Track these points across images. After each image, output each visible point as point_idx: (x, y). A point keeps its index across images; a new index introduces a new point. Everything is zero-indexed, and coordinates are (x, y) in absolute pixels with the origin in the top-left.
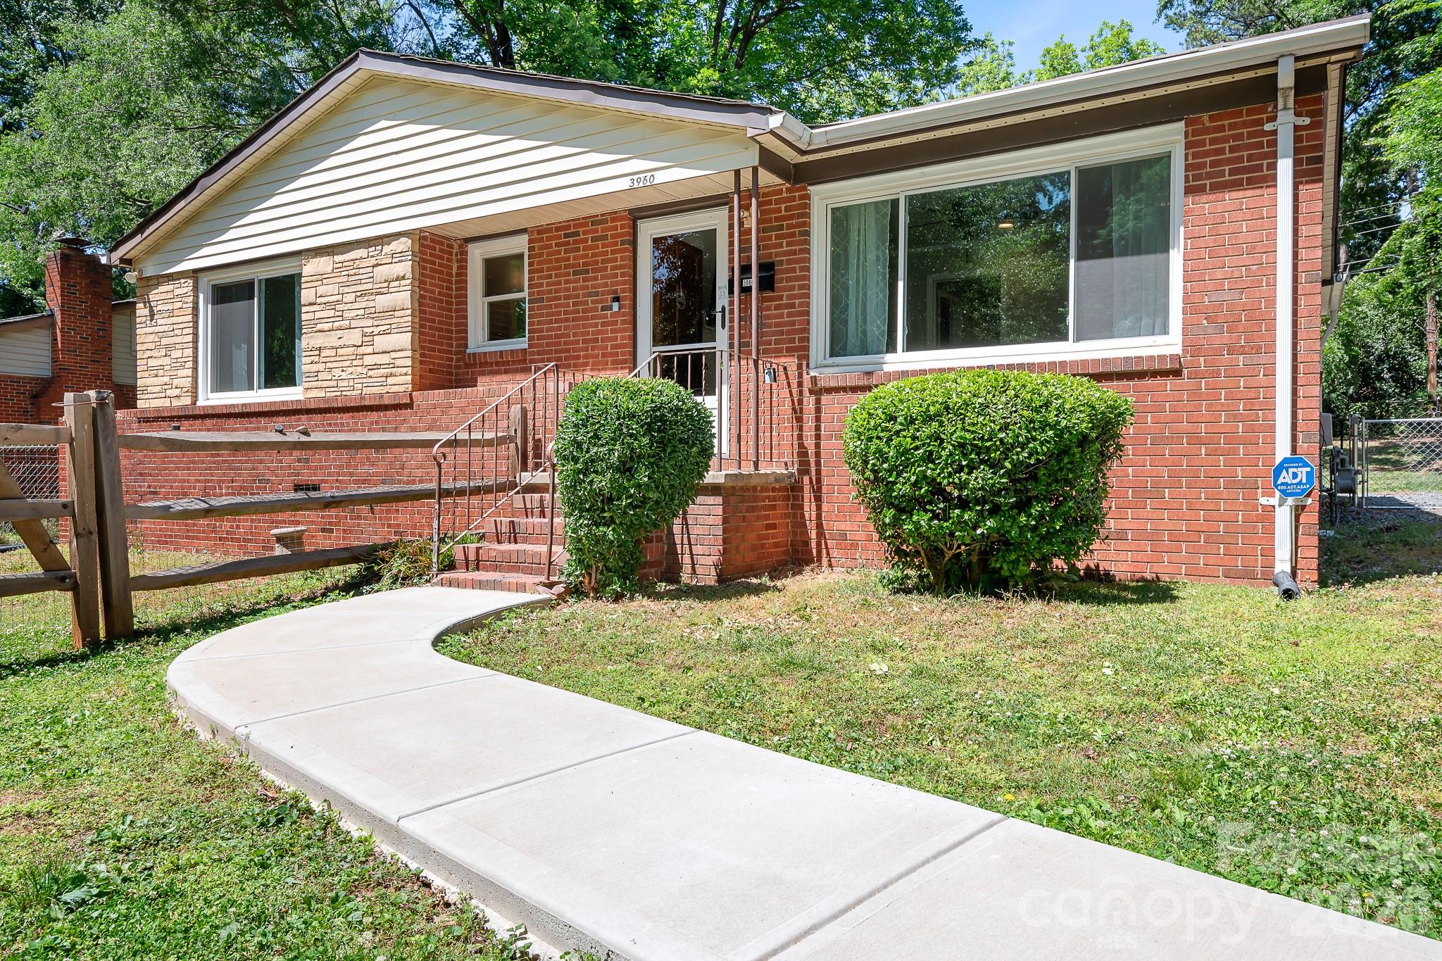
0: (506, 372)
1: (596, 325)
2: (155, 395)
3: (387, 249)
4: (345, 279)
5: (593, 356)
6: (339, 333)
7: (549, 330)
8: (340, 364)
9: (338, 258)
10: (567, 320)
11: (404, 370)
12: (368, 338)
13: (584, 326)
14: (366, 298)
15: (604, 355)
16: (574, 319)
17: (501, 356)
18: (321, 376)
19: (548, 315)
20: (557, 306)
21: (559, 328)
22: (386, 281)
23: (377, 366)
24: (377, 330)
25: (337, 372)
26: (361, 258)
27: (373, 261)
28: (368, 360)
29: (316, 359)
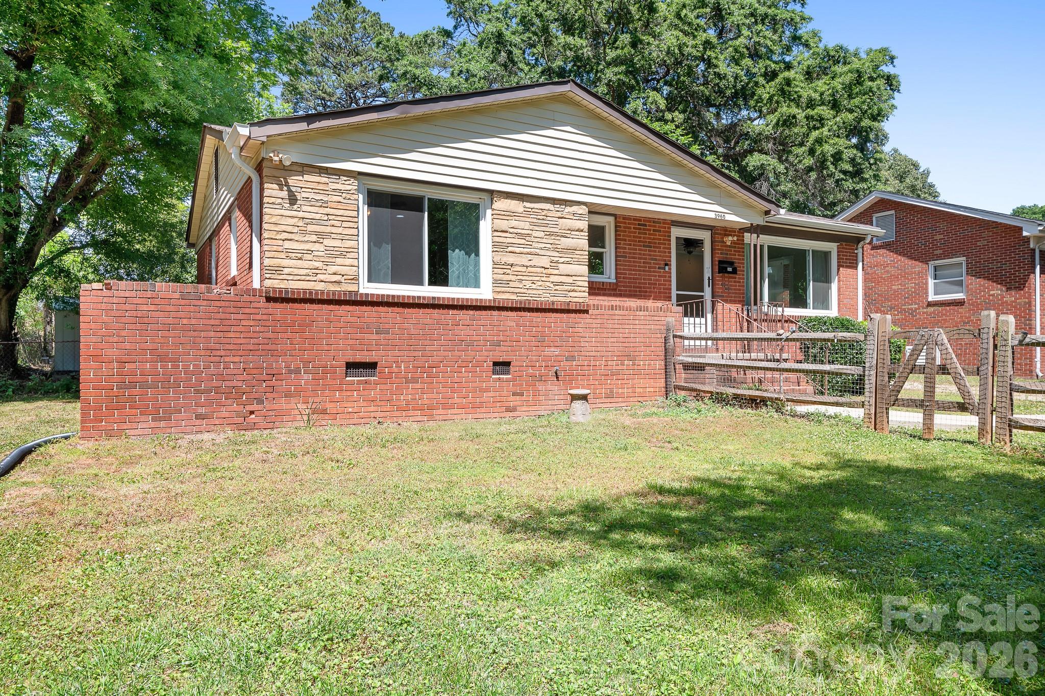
0: (604, 295)
1: (656, 276)
2: (299, 278)
3: (568, 209)
4: (535, 220)
5: (653, 292)
6: (530, 257)
7: (630, 274)
8: (531, 278)
9: (528, 205)
10: (640, 271)
11: (584, 289)
12: (555, 264)
13: (649, 276)
14: (553, 237)
15: (660, 293)
16: (644, 271)
17: (603, 285)
18: (512, 284)
19: (629, 266)
20: (634, 262)
21: (636, 275)
22: (569, 230)
23: (562, 284)
24: (562, 260)
25: (528, 284)
26: (549, 210)
27: (559, 214)
28: (553, 279)
29: (508, 271)
